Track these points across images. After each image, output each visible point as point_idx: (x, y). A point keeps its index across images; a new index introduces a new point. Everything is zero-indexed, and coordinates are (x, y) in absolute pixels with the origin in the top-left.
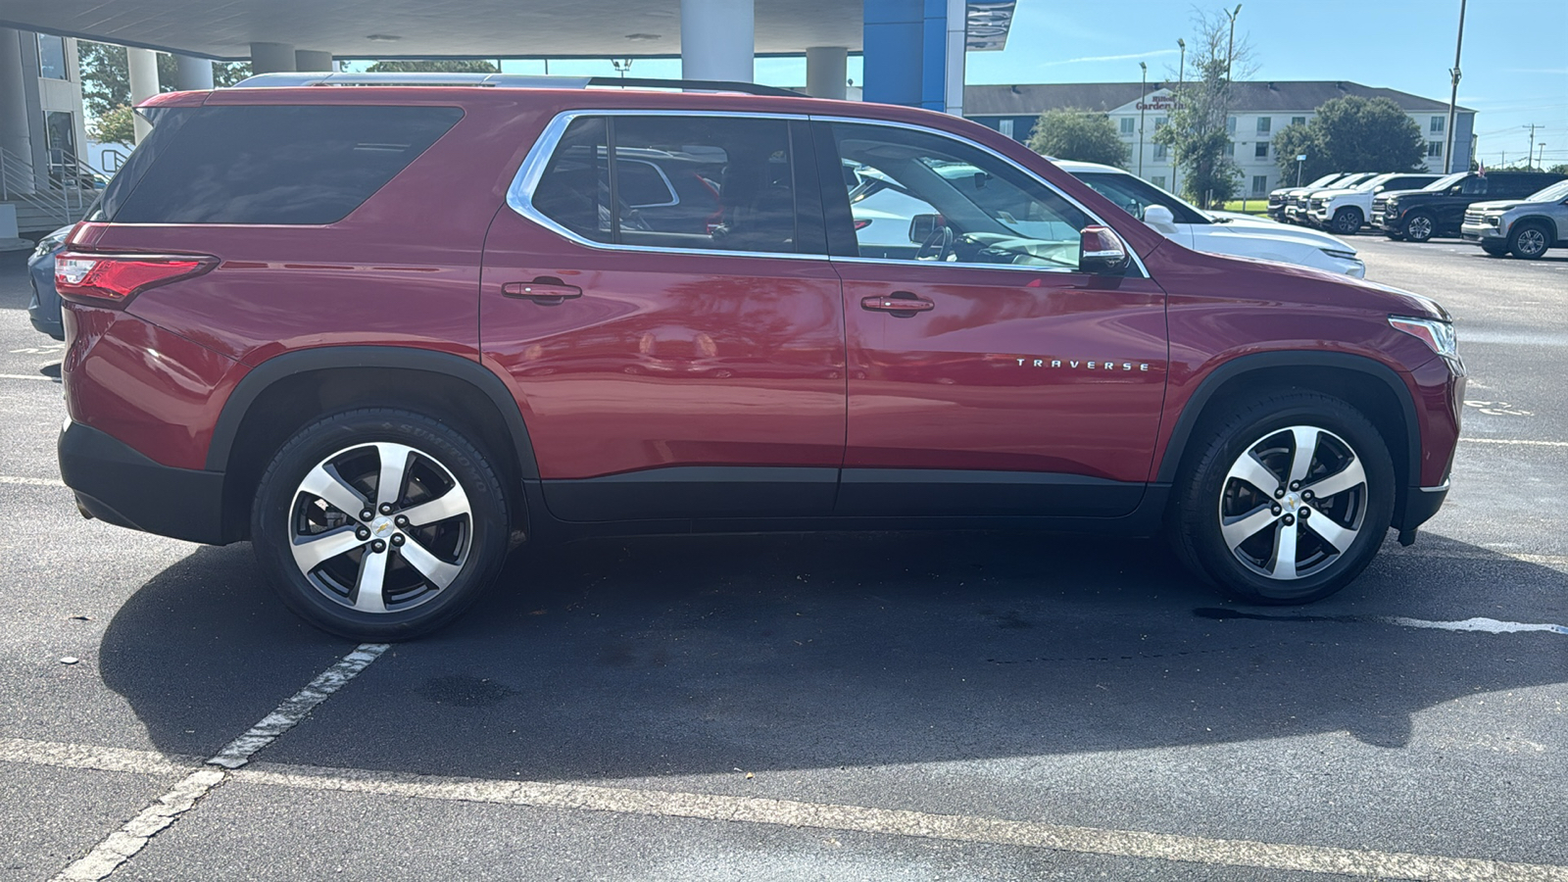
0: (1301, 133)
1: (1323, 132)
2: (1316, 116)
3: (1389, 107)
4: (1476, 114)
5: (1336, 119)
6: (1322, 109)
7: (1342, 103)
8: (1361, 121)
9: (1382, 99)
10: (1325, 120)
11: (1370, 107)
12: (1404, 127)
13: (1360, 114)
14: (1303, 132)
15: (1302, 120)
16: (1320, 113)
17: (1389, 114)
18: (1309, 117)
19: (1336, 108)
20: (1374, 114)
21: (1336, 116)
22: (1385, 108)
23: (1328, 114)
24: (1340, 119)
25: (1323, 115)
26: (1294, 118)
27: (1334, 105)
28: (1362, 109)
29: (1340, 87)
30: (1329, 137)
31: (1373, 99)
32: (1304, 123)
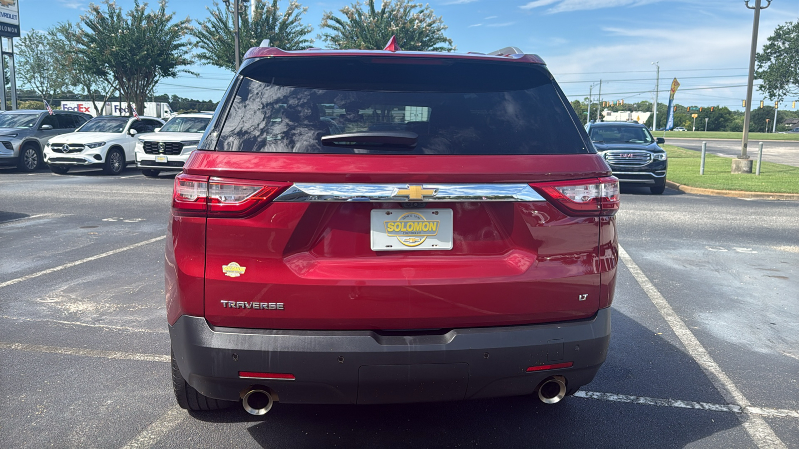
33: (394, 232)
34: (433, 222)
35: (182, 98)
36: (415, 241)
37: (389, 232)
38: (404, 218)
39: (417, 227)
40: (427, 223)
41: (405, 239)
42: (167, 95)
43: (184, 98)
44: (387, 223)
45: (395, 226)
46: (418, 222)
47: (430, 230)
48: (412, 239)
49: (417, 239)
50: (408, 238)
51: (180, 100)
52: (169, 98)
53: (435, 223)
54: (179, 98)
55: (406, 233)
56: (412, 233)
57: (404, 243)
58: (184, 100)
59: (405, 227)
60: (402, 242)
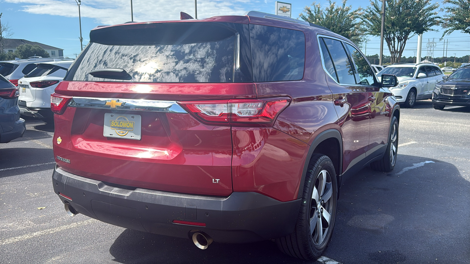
0: (13, 55)
1: (20, 55)
2: (17, 50)
3: (39, 48)
4: (63, 51)
5: (24, 51)
6: (18, 48)
7: (25, 46)
8: (32, 51)
9: (36, 45)
10: (20, 51)
11: (33, 47)
12: (45, 54)
13: (31, 50)
14: (14, 55)
15: (12, 51)
16: (18, 49)
17: (40, 50)
18: (14, 50)
19: (23, 47)
20: (35, 49)
21: (23, 50)
22: (38, 48)
23: (21, 49)
24: (25, 51)
25: (19, 49)
26: (9, 50)
27: (22, 46)
28: (31, 48)
29: (22, 41)
30: (23, 56)
31: (34, 45)
32: (12, 52)
33: (114, 127)
34: (132, 123)
35: (386, 56)
36: (123, 133)
37: (112, 127)
38: (119, 119)
39: (124, 125)
40: (129, 123)
41: (119, 132)
42: (377, 54)
43: (387, 56)
44: (111, 121)
45: (115, 123)
46: (125, 122)
47: (130, 127)
48: (121, 132)
49: (124, 132)
50: (120, 131)
51: (385, 57)
52: (378, 57)
53: (133, 123)
54: (385, 56)
55: (120, 128)
56: (122, 128)
57: (118, 134)
58: (387, 57)
59: (119, 125)
60: (117, 133)
